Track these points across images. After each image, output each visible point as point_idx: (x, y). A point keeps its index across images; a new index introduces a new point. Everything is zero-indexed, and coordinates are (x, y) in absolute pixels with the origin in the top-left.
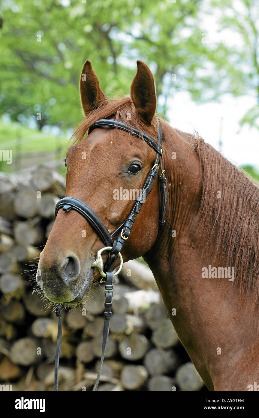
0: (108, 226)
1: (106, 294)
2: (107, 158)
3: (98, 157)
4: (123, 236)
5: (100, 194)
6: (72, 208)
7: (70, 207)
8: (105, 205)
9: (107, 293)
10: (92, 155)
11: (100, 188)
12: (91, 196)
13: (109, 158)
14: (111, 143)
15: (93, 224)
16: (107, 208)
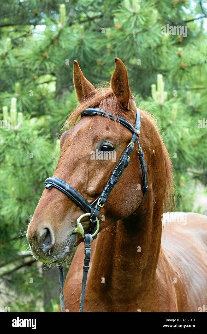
0: (87, 198)
1: (85, 252)
2: (84, 142)
3: (78, 141)
4: (100, 204)
5: (78, 172)
6: (52, 187)
7: (51, 186)
8: (82, 181)
9: (87, 251)
10: (74, 140)
11: (78, 167)
12: (71, 175)
13: (86, 142)
14: (90, 128)
15: (72, 198)
16: (84, 183)
